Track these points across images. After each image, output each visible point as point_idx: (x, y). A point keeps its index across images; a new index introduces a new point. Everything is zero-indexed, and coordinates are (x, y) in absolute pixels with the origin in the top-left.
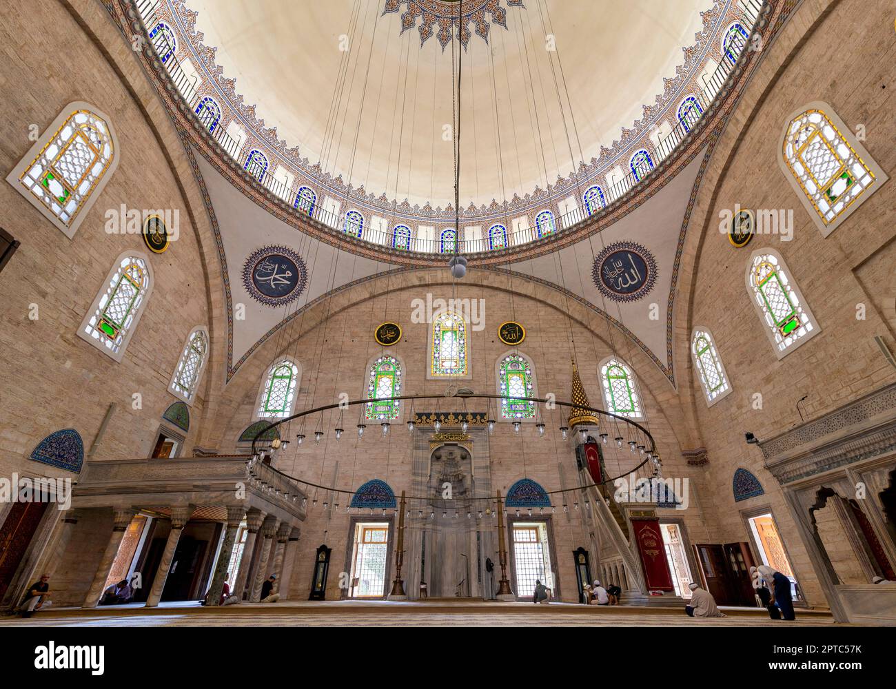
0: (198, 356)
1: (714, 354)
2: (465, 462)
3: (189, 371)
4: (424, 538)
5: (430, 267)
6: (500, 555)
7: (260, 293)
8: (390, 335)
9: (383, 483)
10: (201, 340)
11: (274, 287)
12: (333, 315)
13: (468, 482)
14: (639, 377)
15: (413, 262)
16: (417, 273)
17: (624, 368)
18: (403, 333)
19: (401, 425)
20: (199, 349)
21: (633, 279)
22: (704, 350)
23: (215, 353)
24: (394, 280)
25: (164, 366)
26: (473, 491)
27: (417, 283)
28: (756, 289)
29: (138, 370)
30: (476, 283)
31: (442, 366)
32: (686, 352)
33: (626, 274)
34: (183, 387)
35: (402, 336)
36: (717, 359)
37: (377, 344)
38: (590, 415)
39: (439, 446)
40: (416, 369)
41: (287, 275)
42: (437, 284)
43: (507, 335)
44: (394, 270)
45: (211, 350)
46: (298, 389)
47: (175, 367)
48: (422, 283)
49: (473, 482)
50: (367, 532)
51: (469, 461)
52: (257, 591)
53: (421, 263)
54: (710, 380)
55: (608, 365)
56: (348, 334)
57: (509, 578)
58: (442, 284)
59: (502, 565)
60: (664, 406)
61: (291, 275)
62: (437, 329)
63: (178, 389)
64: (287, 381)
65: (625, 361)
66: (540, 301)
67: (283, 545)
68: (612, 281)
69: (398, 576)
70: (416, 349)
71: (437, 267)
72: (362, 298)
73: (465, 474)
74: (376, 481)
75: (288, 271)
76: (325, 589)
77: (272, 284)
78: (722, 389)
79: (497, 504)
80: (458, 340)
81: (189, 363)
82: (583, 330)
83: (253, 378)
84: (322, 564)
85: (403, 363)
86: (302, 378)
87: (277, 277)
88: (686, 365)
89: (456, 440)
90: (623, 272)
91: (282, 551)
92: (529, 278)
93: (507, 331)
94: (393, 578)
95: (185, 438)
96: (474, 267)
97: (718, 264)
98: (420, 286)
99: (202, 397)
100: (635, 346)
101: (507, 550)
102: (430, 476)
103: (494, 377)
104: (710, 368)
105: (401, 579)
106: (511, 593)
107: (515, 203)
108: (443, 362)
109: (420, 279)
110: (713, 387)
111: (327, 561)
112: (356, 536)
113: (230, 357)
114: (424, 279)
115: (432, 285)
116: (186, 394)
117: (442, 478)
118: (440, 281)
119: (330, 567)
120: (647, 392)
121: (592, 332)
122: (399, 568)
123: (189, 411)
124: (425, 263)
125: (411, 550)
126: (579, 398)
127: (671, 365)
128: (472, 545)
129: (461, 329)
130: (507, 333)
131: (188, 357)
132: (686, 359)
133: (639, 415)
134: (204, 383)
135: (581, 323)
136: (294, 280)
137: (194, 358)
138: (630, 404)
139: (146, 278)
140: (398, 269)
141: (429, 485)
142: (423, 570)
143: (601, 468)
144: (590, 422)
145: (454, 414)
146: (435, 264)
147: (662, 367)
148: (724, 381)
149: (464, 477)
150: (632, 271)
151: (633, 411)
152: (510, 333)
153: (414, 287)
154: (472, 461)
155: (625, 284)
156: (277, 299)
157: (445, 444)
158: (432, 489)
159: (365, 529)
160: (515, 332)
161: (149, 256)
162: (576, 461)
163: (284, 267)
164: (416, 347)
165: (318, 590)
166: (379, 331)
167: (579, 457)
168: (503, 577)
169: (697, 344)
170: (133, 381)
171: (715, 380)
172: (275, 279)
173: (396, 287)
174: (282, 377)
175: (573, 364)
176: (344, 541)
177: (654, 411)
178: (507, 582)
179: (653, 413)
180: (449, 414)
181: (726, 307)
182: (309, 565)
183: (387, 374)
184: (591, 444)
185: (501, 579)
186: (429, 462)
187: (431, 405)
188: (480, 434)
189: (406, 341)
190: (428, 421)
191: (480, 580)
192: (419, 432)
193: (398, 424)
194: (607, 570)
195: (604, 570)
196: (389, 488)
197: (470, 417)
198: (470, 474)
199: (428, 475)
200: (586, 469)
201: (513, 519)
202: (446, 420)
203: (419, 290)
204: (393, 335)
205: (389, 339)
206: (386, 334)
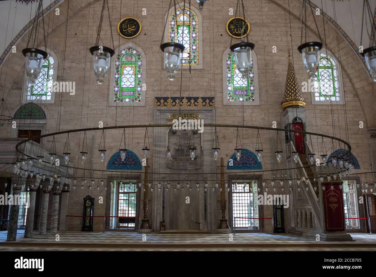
2: (196, 136)
4: (164, 191)
8: (131, 29)
9: (131, 152)
13: (198, 152)
14: (343, 68)
17: (331, 60)
18: (142, 27)
19: (143, 107)
26: (202, 158)
35: (142, 29)
37: (120, 37)
38: (299, 100)
40: (154, 60)
43: (234, 29)
46: (56, 77)
49: (202, 151)
50: (120, 185)
51: (198, 136)
57: (227, 218)
60: (360, 92)
62: (173, 23)
64: (46, 69)
65: (333, 54)
69: (145, 217)
73: (195, 145)
76: (92, 224)
79: (220, 167)
80: (191, 34)
82: (300, 25)
84: (89, 208)
85: (143, 54)
86: (58, 67)
93: (235, 25)
94: (141, 218)
100: (343, 41)
101: (227, 199)
103: (222, 67)
106: (228, 228)
111: (92, 206)
112: (112, 190)
117: (177, 148)
119: (95, 210)
120: (347, 80)
122: (146, 211)
125: (155, 200)
126: (292, 86)
128: (200, 196)
129: (194, 23)
130: (234, 27)
133: (338, 99)
138: (332, 90)
142: (163, 213)
143: (304, 141)
144: (299, 105)
145: (187, 98)
149: (195, 147)
151: (335, 96)
152: (236, 27)
154: (202, 136)
160: (241, 26)
162: (284, 135)
164: (154, 40)
165: (88, 225)
166: (121, 24)
167: (287, 133)
168: (223, 218)
175: (290, 56)
177: (352, 96)
178: (226, 221)
179: (350, 97)
180: (183, 98)
183: (129, 63)
184: (299, 123)
185: (221, 219)
186: (167, 136)
187: (168, 90)
188: (209, 114)
189: (145, 34)
190: (166, 103)
191: (205, 219)
192: (158, 112)
193: (141, 106)
194: (299, 214)
195: (297, 213)
196: (136, 156)
197: (200, 100)
198: (200, 146)
199: (167, 146)
200: (292, 142)
201: (232, 178)
202: (181, 103)
204: (134, 28)
205: (130, 32)
206: (128, 28)
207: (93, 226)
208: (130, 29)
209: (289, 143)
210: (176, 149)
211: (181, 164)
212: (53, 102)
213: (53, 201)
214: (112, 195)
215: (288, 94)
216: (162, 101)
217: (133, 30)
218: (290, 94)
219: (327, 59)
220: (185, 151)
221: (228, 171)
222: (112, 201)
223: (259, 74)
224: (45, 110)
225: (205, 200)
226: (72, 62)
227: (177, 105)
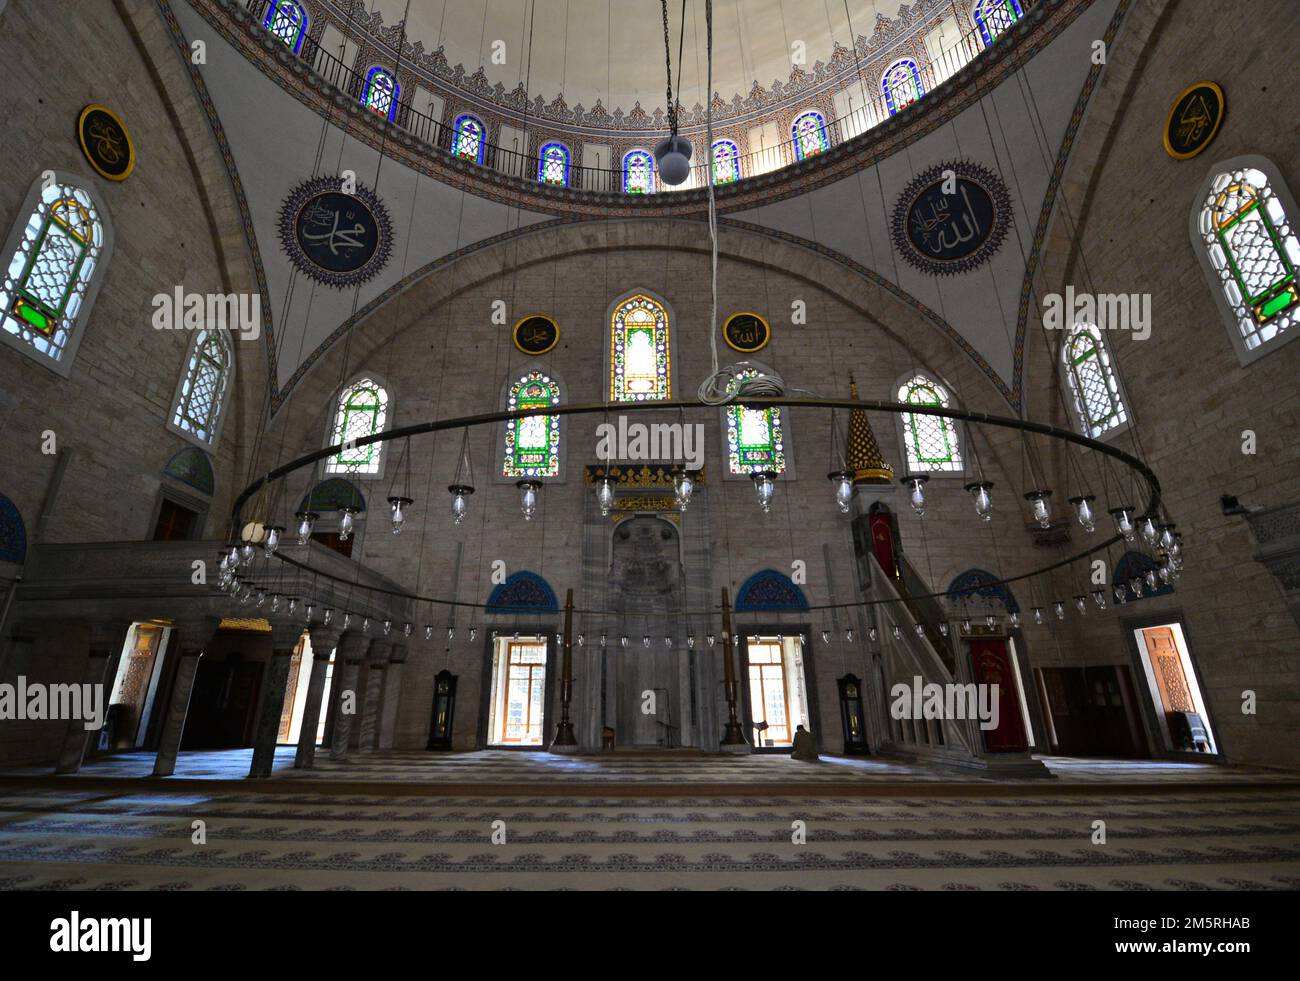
0: (216, 372)
1: (1106, 362)
2: (668, 543)
3: (202, 396)
4: (604, 660)
5: (606, 217)
6: (727, 687)
7: (312, 264)
8: (539, 337)
9: (537, 576)
10: (218, 343)
11: (336, 252)
12: (440, 303)
13: (674, 574)
15: (577, 208)
16: (583, 229)
17: (936, 390)
18: (561, 333)
19: (562, 484)
20: (216, 359)
21: (964, 231)
22: (1086, 356)
23: (245, 368)
24: (543, 241)
25: (153, 387)
26: (683, 589)
27: (583, 246)
28: (1212, 237)
29: (106, 393)
30: (686, 245)
31: (629, 388)
32: (1047, 361)
33: (953, 224)
34: (194, 423)
35: (560, 337)
36: (1110, 371)
37: (518, 353)
38: (881, 468)
39: (625, 519)
41: (356, 232)
42: (618, 249)
43: (739, 335)
44: (543, 223)
45: (237, 362)
46: (390, 429)
47: (175, 389)
48: (592, 246)
49: (682, 574)
50: (513, 648)
51: (674, 542)
52: (340, 744)
53: (589, 210)
54: (1093, 407)
55: (910, 384)
56: (469, 336)
58: (626, 248)
59: (730, 701)
60: (1002, 452)
61: (363, 231)
62: (620, 326)
63: (185, 425)
64: (371, 413)
65: (938, 377)
66: (796, 277)
67: (379, 672)
68: (926, 237)
69: (565, 717)
70: (585, 359)
71: (617, 217)
72: (490, 272)
73: (668, 562)
74: (525, 572)
75: (358, 225)
76: (451, 734)
77: (332, 246)
78: (1114, 422)
80: (654, 344)
81: (201, 382)
82: (869, 325)
83: (314, 410)
84: (445, 699)
85: (564, 384)
87: (340, 234)
88: (1047, 383)
89: (655, 509)
90: (949, 221)
91: (378, 681)
92: (777, 236)
93: (740, 328)
94: (556, 721)
95: (208, 505)
96: (682, 216)
97: (1134, 195)
98: (587, 252)
99: (232, 439)
100: (959, 353)
101: (738, 677)
102: (612, 566)
104: (1093, 387)
105: (570, 722)
106: (744, 743)
107: (755, 98)
108: (629, 382)
109: (588, 239)
110: (1096, 418)
111: (452, 693)
112: (495, 657)
113: (273, 374)
114: (596, 240)
115: (608, 250)
116: (201, 434)
117: (630, 568)
118: (622, 243)
119: (457, 703)
121: (885, 329)
122: (566, 705)
123: (212, 464)
124: (596, 211)
125: (585, 679)
126: (862, 440)
127: (1018, 382)
129: (660, 325)
130: (738, 332)
131: (196, 372)
132: (1049, 371)
133: (958, 467)
134: (232, 416)
135: (866, 315)
136: (370, 239)
137: (208, 376)
138: (945, 450)
139: (96, 226)
140: (549, 222)
141: (610, 579)
142: (604, 708)
143: (896, 552)
144: (880, 478)
145: (651, 468)
146: (613, 212)
147: (1003, 387)
148: (1120, 407)
149: (667, 567)
150: (965, 217)
151: (950, 460)
152: (743, 331)
153: (576, 253)
154: (681, 541)
155: (948, 243)
156: (343, 274)
157: (637, 516)
158: (616, 586)
159: (510, 645)
160: (752, 330)
161: (96, 184)
162: (852, 541)
163: (350, 216)
164: (583, 357)
165: (441, 735)
166: (521, 329)
167: (859, 536)
168: (731, 718)
169: (1073, 345)
170: (99, 410)
171: (1101, 407)
172: (337, 239)
173: (547, 253)
174: (362, 408)
175: (852, 383)
176: (478, 663)
177: (985, 460)
178: (738, 726)
179: (981, 463)
180: (642, 467)
181: (1142, 276)
182: (423, 700)
184: (881, 514)
185: (729, 722)
186: (611, 543)
189: (566, 347)
191: (694, 722)
192: (592, 496)
193: (558, 484)
196: (546, 584)
198: (677, 563)
199: (609, 564)
200: (870, 554)
201: (746, 631)
202: (637, 477)
203: (587, 258)
204: (545, 336)
205: (539, 343)
206: (533, 335)
207: (453, 738)
208: (537, 337)
209: (864, 557)
210: (629, 571)
211: (639, 601)
212: (382, 478)
213: (369, 683)
214: (494, 668)
215: (856, 456)
216: (600, 473)
217: (542, 338)
218: (860, 455)
219: (928, 388)
220: (647, 575)
221: (739, 616)
222: (493, 682)
223: (791, 419)
224: (364, 492)
226: (422, 399)
227: (631, 480)
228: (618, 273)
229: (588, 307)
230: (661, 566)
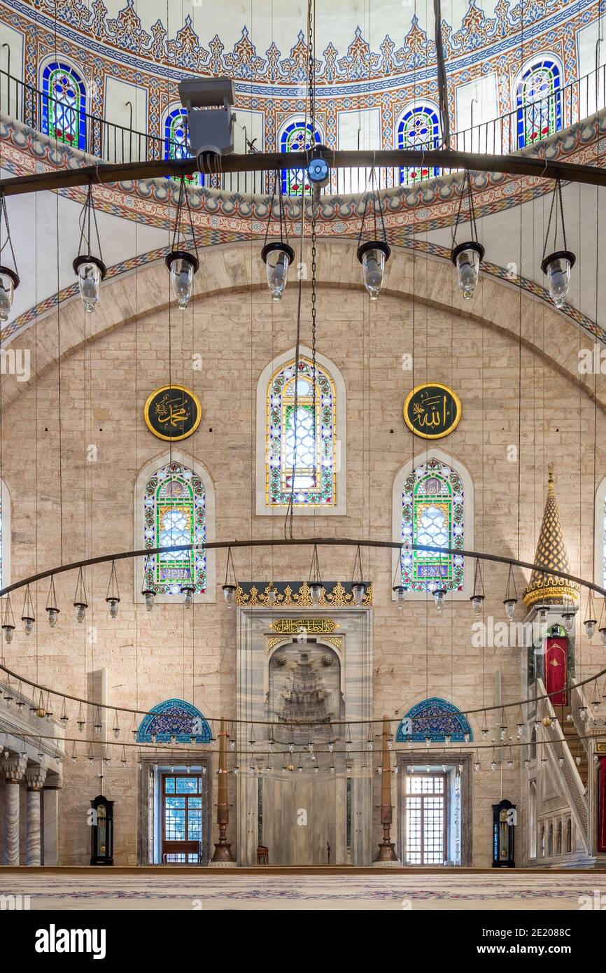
2: (329, 670)
4: (260, 787)
5: (257, 236)
6: (383, 811)
8: (177, 417)
9: (188, 704)
12: (49, 368)
13: (333, 703)
18: (204, 411)
19: (211, 604)
26: (342, 717)
31: (288, 486)
38: (565, 585)
39: (283, 643)
40: (233, 493)
43: (423, 413)
48: (240, 282)
49: (342, 703)
51: (336, 669)
56: (90, 415)
57: (394, 840)
59: (384, 824)
62: (276, 401)
69: (222, 838)
70: (232, 447)
71: (272, 236)
72: (109, 322)
73: (329, 690)
74: (175, 700)
76: (112, 854)
79: (381, 738)
80: (318, 429)
85: (207, 480)
91: (37, 802)
93: (424, 403)
96: (359, 236)
98: (235, 290)
101: (394, 803)
102: (268, 694)
103: (391, 511)
105: (227, 842)
106: (396, 857)
107: (470, 29)
108: (288, 478)
109: (235, 270)
111: (110, 817)
114: (244, 272)
117: (288, 696)
119: (115, 826)
121: (603, 408)
122: (223, 828)
124: (244, 227)
126: (550, 553)
128: (338, 796)
129: (326, 401)
130: (421, 408)
135: (582, 388)
142: (260, 831)
143: (568, 678)
144: (563, 598)
145: (309, 584)
146: (267, 228)
149: (327, 695)
152: (428, 410)
153: (220, 293)
154: (342, 668)
157: (294, 641)
160: (439, 409)
162: (526, 667)
164: (231, 444)
165: (101, 855)
166: (152, 406)
167: (532, 662)
168: (385, 839)
175: (551, 481)
178: (391, 845)
180: (302, 583)
183: (177, 503)
184: (561, 638)
185: (382, 842)
186: (266, 669)
187: (267, 567)
188: (358, 621)
189: (211, 430)
190: (262, 597)
191: (348, 844)
192: (244, 617)
193: (207, 604)
194: (547, 829)
195: (543, 829)
196: (198, 713)
197: (339, 590)
198: (337, 692)
199: (265, 692)
200: (540, 681)
201: (406, 760)
202: (296, 596)
203: (234, 300)
204: (184, 415)
205: (175, 425)
206: (169, 415)
207: (114, 857)
208: (174, 416)
209: (534, 684)
210: (286, 700)
216: (254, 591)
217: (181, 418)
220: (306, 705)
221: (400, 746)
223: (475, 526)
225: (349, 805)
227: (288, 599)
228: (273, 324)
229: (236, 374)
230: (321, 696)
